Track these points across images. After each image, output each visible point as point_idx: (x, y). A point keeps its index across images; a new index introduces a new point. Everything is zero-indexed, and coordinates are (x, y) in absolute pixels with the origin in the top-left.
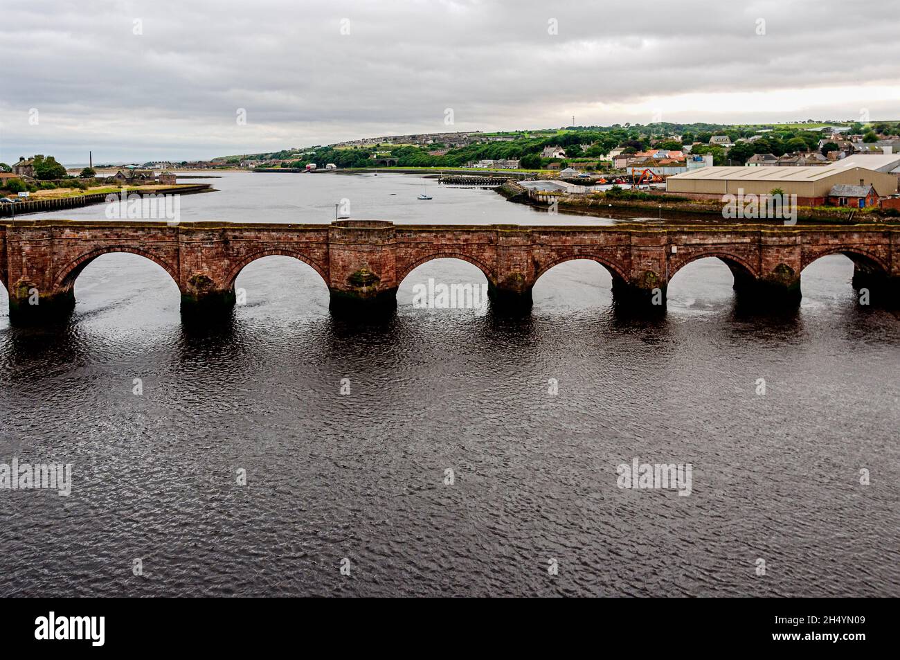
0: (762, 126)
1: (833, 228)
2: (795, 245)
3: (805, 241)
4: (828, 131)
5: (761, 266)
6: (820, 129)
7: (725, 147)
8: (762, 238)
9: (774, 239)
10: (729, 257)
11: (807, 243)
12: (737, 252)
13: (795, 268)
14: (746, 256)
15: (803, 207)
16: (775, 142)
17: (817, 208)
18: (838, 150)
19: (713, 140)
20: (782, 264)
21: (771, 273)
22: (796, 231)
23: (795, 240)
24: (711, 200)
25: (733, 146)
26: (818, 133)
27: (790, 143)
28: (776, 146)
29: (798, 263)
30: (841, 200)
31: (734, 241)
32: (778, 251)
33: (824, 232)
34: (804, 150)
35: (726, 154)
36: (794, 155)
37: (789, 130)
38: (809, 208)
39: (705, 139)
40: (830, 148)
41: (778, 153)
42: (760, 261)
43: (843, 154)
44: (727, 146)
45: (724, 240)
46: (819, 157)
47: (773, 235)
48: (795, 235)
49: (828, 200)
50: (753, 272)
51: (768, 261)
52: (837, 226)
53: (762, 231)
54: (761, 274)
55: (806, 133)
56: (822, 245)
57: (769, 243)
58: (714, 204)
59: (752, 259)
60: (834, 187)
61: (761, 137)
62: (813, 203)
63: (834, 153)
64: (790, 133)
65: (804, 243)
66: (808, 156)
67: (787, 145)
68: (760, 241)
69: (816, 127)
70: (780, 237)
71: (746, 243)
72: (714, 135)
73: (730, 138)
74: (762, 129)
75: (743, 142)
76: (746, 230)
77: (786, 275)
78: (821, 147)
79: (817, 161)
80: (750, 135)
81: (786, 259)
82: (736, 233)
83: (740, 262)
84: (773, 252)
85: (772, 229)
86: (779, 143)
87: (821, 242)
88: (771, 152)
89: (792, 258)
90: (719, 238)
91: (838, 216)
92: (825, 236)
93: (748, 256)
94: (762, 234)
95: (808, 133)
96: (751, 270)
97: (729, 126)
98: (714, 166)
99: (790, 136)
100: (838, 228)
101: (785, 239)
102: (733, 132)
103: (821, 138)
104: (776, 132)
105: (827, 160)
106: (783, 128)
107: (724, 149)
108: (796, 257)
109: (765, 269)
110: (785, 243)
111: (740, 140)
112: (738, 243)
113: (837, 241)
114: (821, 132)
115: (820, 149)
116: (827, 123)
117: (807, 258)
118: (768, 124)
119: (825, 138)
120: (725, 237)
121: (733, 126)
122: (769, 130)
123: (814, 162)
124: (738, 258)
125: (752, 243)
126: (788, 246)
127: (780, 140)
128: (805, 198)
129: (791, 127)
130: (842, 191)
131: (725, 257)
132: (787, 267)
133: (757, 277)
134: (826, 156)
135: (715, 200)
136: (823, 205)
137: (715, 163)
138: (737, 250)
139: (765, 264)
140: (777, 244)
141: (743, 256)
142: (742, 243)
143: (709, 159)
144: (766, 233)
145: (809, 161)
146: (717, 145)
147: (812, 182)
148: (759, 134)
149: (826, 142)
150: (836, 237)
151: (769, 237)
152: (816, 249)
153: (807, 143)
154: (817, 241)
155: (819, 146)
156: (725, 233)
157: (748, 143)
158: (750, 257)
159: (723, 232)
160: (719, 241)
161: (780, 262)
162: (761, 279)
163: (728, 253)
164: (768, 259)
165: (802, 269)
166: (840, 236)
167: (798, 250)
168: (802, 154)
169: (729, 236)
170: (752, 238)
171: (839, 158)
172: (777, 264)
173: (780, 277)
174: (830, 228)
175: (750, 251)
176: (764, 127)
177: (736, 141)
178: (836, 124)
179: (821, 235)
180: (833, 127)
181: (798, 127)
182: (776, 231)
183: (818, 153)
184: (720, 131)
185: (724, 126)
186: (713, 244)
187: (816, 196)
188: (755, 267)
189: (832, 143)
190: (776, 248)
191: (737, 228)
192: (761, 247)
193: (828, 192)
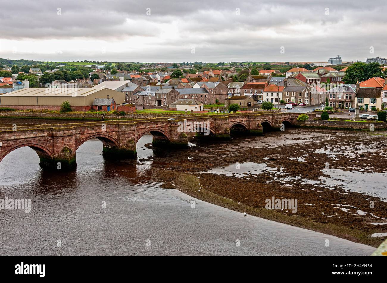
0: (60, 63)
1: (92, 124)
2: (72, 135)
3: (77, 132)
4: (94, 67)
5: (54, 149)
6: (90, 66)
7: (38, 75)
8: (54, 132)
9: (61, 132)
10: (36, 146)
11: (78, 134)
12: (40, 142)
13: (73, 149)
14: (45, 144)
15: (80, 112)
16: (66, 73)
17: (87, 112)
18: (99, 78)
19: (31, 71)
20: (65, 147)
21: (59, 153)
22: (72, 127)
23: (72, 132)
24: (28, 110)
25: (42, 75)
26: (89, 68)
27: (74, 74)
28: (66, 76)
29: (74, 146)
30: (99, 107)
31: (37, 135)
32: (63, 140)
33: (87, 126)
34: (81, 78)
35: (38, 80)
36: (77, 81)
37: (74, 66)
38: (83, 112)
39: (26, 70)
40: (95, 77)
41: (68, 80)
42: (54, 147)
43: (101, 80)
44: (39, 75)
45: (32, 136)
46: (89, 82)
47: (60, 130)
48: (72, 129)
49: (93, 107)
50: (50, 154)
51: (57, 146)
52: (94, 122)
53: (54, 128)
54: (54, 154)
55: (82, 68)
56: (86, 134)
57: (57, 135)
58: (30, 112)
59: (49, 146)
60: (95, 100)
61: (59, 69)
62: (85, 109)
63: (96, 80)
64: (74, 67)
65: (77, 134)
66: (84, 81)
67: (72, 75)
68: (53, 134)
69: (88, 65)
70: (63, 131)
71: (45, 136)
72: (31, 68)
73: (41, 70)
74: (60, 65)
75: (48, 73)
76: (44, 128)
77: (68, 154)
78: (91, 76)
79: (89, 85)
80: (52, 68)
81: (67, 144)
82: (39, 130)
83: (42, 148)
84: (60, 140)
85: (60, 126)
86: (68, 74)
87: (85, 133)
88: (64, 79)
89: (71, 143)
90: (29, 134)
91: (97, 116)
92: (87, 129)
93: (46, 144)
94: (53, 130)
95: (84, 68)
96: (49, 153)
97: (41, 62)
98: (30, 87)
99: (75, 70)
100: (94, 124)
101: (66, 132)
102: (43, 66)
103: (90, 71)
104: (67, 67)
105: (93, 84)
106: (71, 64)
107: (37, 77)
108: (73, 142)
109: (56, 151)
110: (66, 135)
111: (47, 71)
112: (40, 137)
113: (93, 131)
114: (91, 68)
115: (90, 78)
116: (94, 62)
117: (79, 143)
118: (63, 62)
119: (92, 71)
120: (32, 133)
121: (43, 62)
122: (63, 66)
123: (87, 85)
124: (40, 146)
125: (48, 136)
126: (68, 136)
127: (69, 72)
128: (80, 107)
129: (75, 64)
130: (99, 102)
131: (33, 145)
132: (68, 148)
133: (52, 157)
134: (93, 82)
135: (31, 109)
136: (90, 110)
137: (31, 86)
138: (40, 141)
139: (56, 148)
140: (62, 135)
141: (43, 144)
142: (42, 136)
143: (27, 83)
144: (56, 129)
145: (84, 85)
146: (33, 74)
147: (84, 97)
148: (57, 68)
149: (93, 73)
150: (93, 129)
151: (57, 131)
152: (83, 137)
153: (83, 74)
154: (83, 132)
155: (89, 76)
156: (32, 131)
157: (51, 74)
158: (48, 145)
159: (31, 130)
160: (29, 136)
161: (64, 146)
162: (54, 158)
163: (35, 143)
164: (57, 145)
165: (76, 149)
166: (95, 128)
167: (74, 138)
168: (81, 81)
169: (35, 132)
170: (48, 132)
171: (99, 83)
172: (63, 148)
173: (64, 155)
174: (90, 124)
175: (48, 141)
176: (61, 64)
177: (45, 72)
178: (99, 63)
179: (85, 128)
180: (97, 65)
181: (79, 65)
182: (62, 127)
183: (89, 80)
184: (36, 65)
185: (38, 62)
186: (25, 138)
187: (87, 105)
188: (50, 151)
189: (96, 74)
190: (61, 138)
191: (39, 127)
192: (53, 137)
193: (92, 103)
